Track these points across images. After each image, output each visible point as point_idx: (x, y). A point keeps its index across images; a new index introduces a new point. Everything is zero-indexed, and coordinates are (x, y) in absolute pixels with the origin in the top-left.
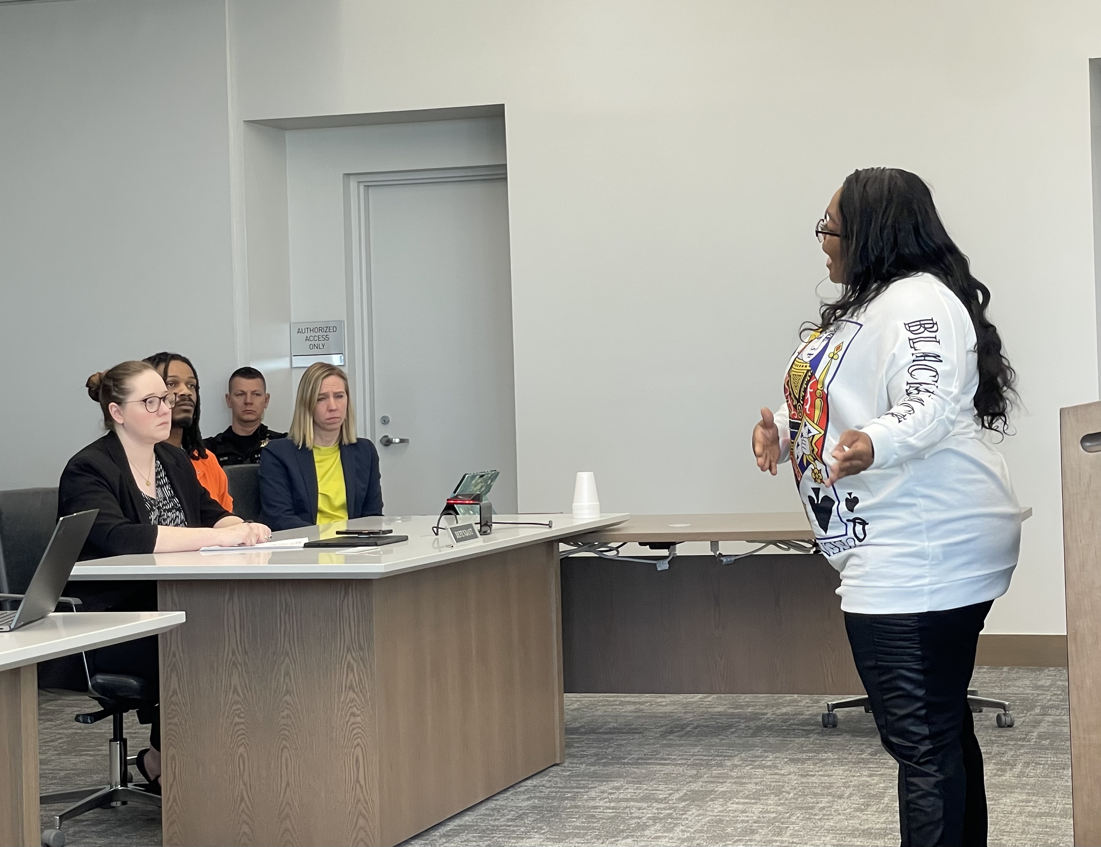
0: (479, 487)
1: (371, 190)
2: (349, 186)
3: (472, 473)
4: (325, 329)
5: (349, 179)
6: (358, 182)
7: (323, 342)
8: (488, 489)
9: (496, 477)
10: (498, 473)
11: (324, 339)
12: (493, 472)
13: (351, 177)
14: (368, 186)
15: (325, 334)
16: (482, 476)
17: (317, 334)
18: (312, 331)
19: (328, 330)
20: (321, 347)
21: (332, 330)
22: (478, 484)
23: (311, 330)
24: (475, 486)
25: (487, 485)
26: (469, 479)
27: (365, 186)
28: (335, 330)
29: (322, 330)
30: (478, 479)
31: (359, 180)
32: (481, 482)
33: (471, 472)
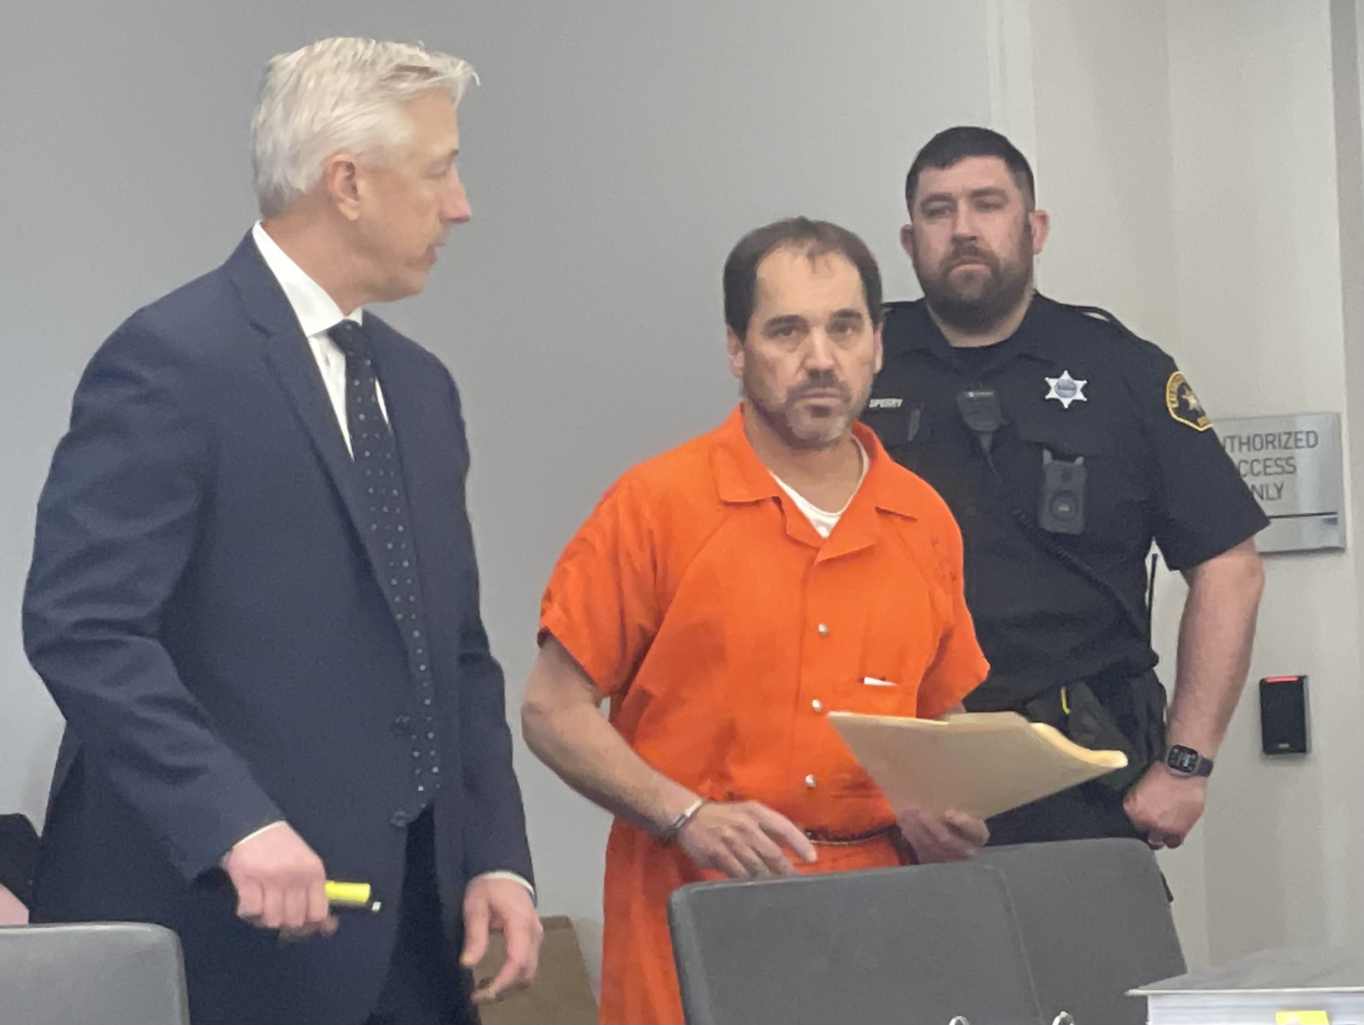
4: (1284, 438)
7: (1278, 480)
11: (1279, 470)
15: (1286, 454)
17: (1261, 455)
18: (1245, 448)
19: (1291, 443)
20: (1273, 492)
21: (1303, 443)
23: (1241, 444)
28: (1312, 442)
29: (1276, 443)
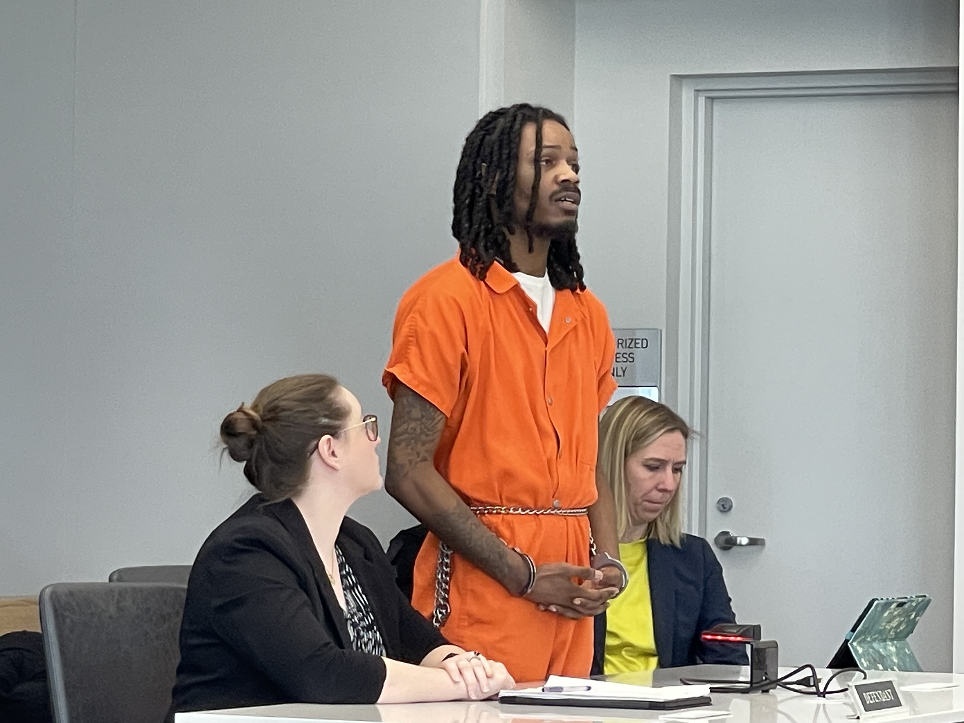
0: (894, 624)
1: (717, 107)
2: (680, 97)
3: (885, 598)
4: (629, 342)
5: (681, 85)
6: (696, 91)
7: (624, 365)
8: (910, 628)
9: (925, 608)
10: (929, 601)
11: (625, 360)
12: (920, 599)
13: (685, 82)
14: (713, 99)
15: (628, 351)
16: (901, 605)
19: (633, 345)
20: (620, 373)
21: (640, 346)
22: (895, 617)
24: (889, 622)
25: (909, 620)
26: (879, 609)
27: (707, 98)
28: (644, 346)
29: (624, 344)
30: (895, 610)
31: (699, 88)
32: (899, 615)
33: (883, 596)
